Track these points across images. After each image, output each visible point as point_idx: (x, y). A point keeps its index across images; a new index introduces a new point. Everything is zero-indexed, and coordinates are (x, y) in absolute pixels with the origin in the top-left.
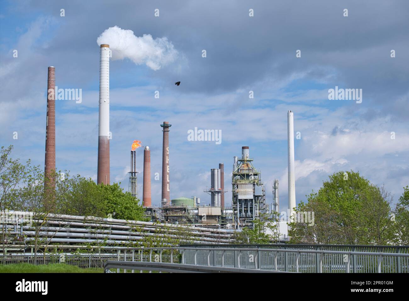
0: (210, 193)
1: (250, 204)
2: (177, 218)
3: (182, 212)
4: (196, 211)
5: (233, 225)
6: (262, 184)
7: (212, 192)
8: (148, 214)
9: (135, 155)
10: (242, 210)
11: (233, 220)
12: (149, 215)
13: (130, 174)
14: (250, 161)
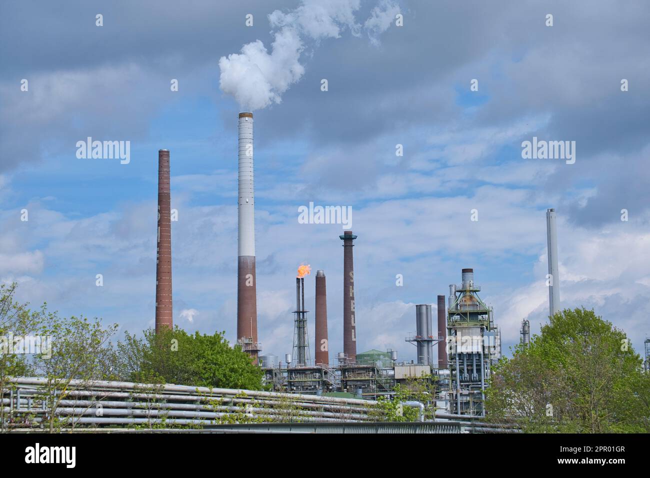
0: (416, 343)
1: (477, 360)
2: (362, 383)
3: (369, 374)
4: (391, 373)
5: (450, 394)
6: (496, 328)
7: (418, 341)
8: (315, 378)
9: (303, 284)
10: (463, 370)
11: (450, 386)
12: (317, 380)
13: (296, 314)
14: (475, 291)
